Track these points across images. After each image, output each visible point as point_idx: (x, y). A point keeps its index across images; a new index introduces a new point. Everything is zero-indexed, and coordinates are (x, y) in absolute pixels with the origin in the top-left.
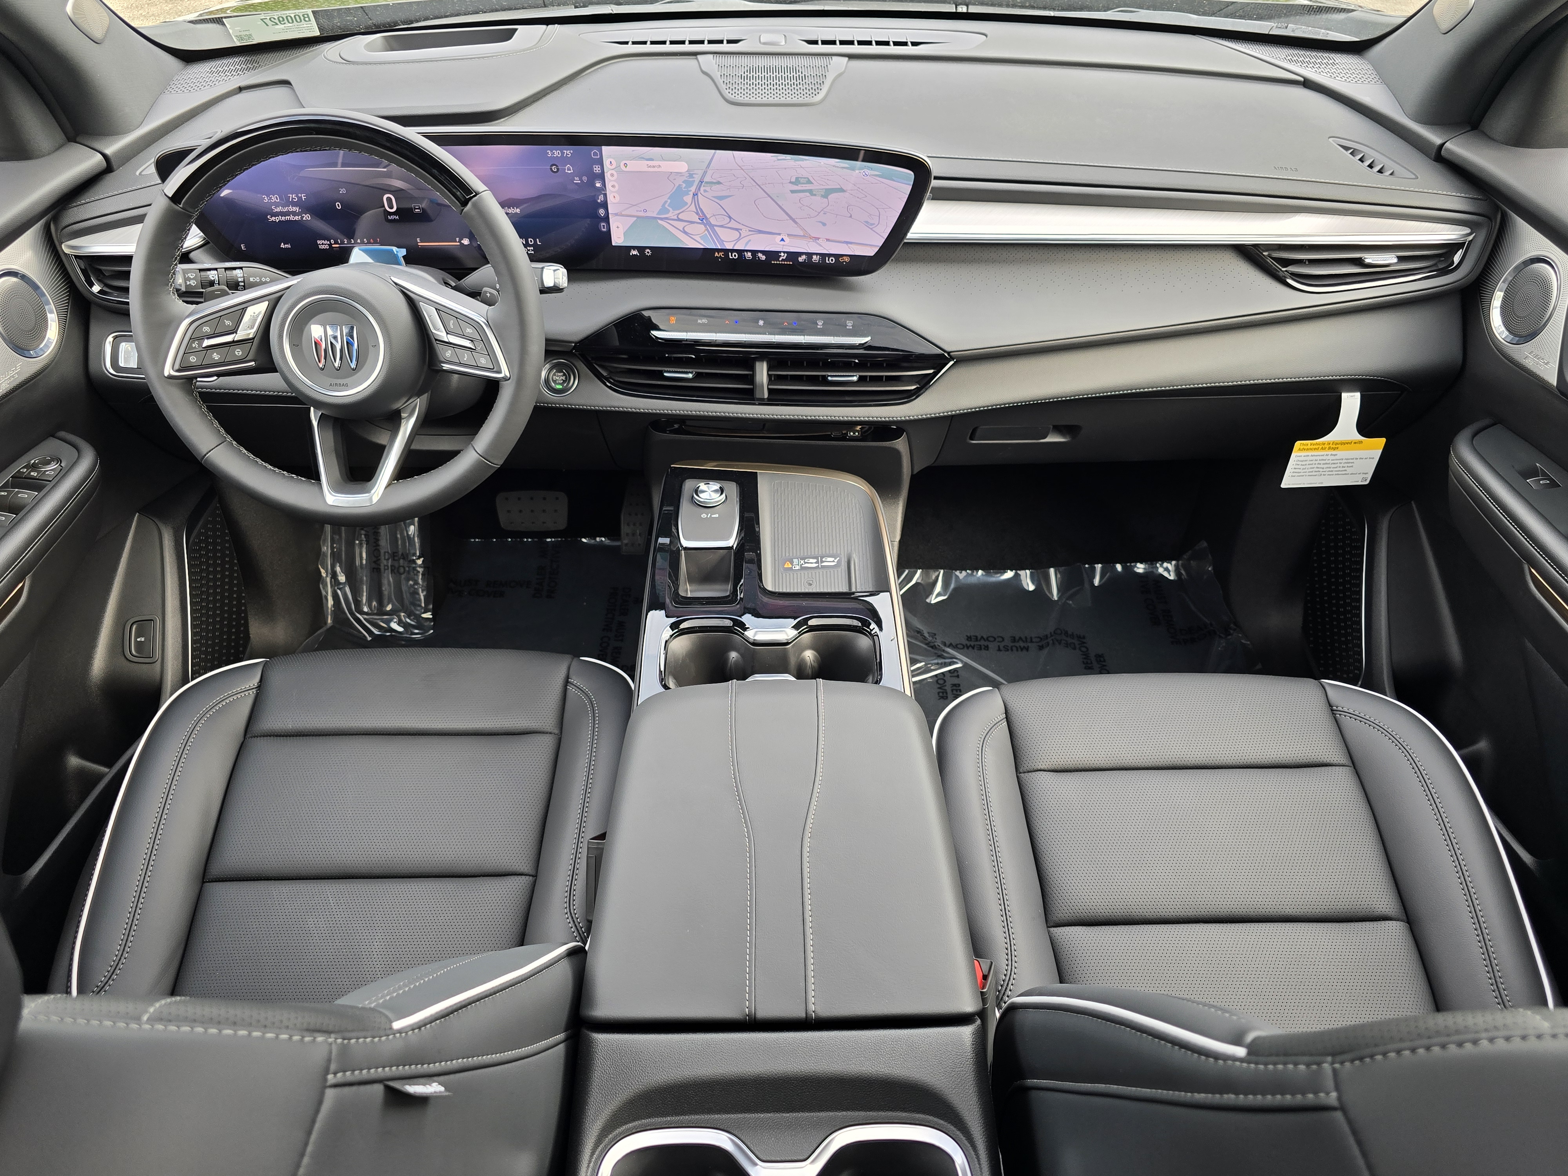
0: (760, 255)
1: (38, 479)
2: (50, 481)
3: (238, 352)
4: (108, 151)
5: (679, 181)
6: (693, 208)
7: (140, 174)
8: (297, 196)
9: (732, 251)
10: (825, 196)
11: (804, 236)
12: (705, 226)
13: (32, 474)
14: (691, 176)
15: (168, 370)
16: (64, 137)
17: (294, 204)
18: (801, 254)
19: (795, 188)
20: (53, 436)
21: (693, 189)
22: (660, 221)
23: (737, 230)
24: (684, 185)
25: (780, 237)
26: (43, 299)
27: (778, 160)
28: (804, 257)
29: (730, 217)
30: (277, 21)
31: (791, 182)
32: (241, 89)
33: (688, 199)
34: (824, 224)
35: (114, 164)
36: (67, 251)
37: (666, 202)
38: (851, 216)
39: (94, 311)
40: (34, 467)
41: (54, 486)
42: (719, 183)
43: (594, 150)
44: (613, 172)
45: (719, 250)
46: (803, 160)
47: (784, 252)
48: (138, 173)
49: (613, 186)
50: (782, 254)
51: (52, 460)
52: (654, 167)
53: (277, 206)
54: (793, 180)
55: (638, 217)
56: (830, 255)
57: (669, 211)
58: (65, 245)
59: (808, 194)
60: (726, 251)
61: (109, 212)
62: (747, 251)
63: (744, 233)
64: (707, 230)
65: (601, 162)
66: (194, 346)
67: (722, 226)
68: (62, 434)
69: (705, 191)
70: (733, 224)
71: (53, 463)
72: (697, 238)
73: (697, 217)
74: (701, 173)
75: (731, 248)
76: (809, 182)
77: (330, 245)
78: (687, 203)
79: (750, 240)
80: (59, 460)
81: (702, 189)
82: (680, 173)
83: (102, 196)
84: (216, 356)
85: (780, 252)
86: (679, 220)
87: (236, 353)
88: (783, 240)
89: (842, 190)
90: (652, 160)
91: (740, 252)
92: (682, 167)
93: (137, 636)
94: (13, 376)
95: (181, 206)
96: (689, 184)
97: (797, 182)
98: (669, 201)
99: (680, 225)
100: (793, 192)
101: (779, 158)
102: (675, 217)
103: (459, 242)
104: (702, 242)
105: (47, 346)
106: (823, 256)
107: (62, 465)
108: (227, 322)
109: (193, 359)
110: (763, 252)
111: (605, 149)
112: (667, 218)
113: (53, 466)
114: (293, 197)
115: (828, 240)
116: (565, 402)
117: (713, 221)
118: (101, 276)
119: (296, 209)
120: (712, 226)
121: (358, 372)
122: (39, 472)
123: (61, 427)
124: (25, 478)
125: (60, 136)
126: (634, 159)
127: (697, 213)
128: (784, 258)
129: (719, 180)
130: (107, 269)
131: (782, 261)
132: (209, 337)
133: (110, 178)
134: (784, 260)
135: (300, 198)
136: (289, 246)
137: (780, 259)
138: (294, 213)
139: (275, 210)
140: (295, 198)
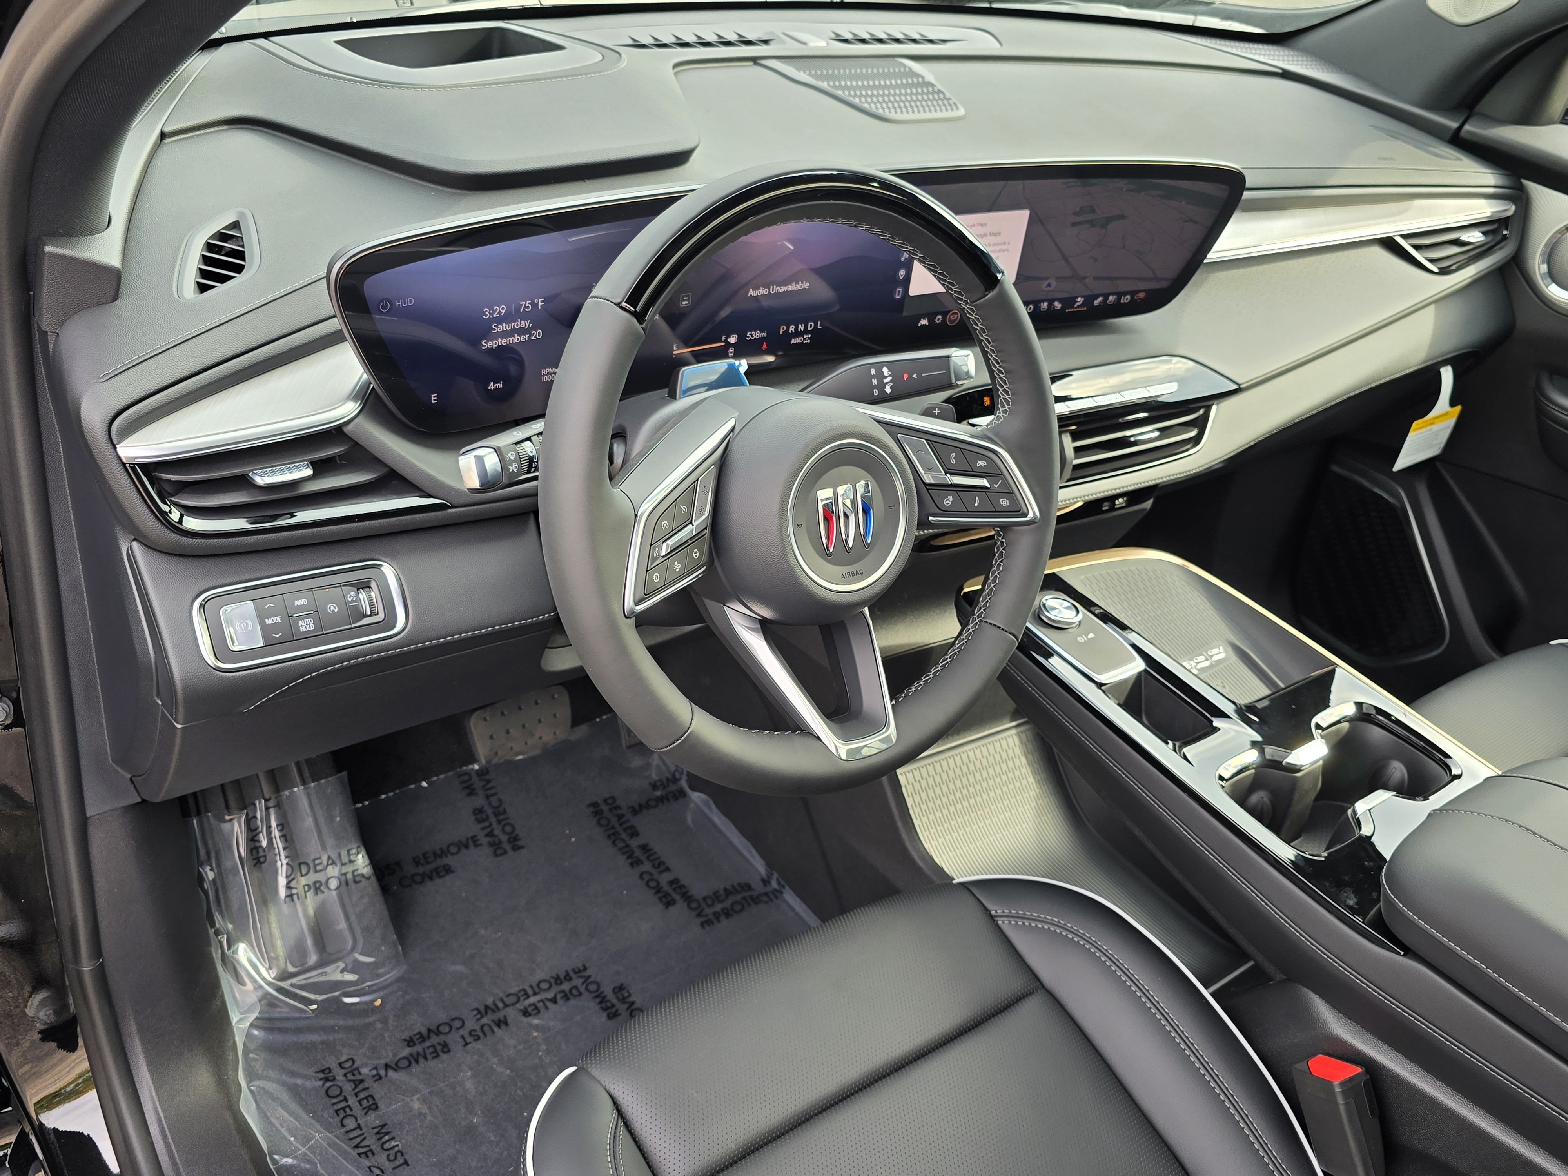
0: (1058, 303)
8: (532, 303)
10: (1104, 226)
17: (524, 316)
18: (1096, 296)
19: (1077, 219)
28: (1100, 299)
31: (1075, 214)
38: (1124, 247)
47: (1080, 297)
48: (177, 297)
50: (1079, 299)
53: (499, 321)
59: (1091, 225)
85: (1076, 297)
89: (1122, 217)
95: (644, 325)
100: (1073, 225)
103: (726, 340)
110: (1060, 300)
114: (526, 305)
119: (525, 324)
128: (1079, 304)
134: (1079, 306)
135: (534, 305)
136: (499, 385)
137: (1076, 306)
138: (521, 331)
139: (495, 330)
140: (528, 307)
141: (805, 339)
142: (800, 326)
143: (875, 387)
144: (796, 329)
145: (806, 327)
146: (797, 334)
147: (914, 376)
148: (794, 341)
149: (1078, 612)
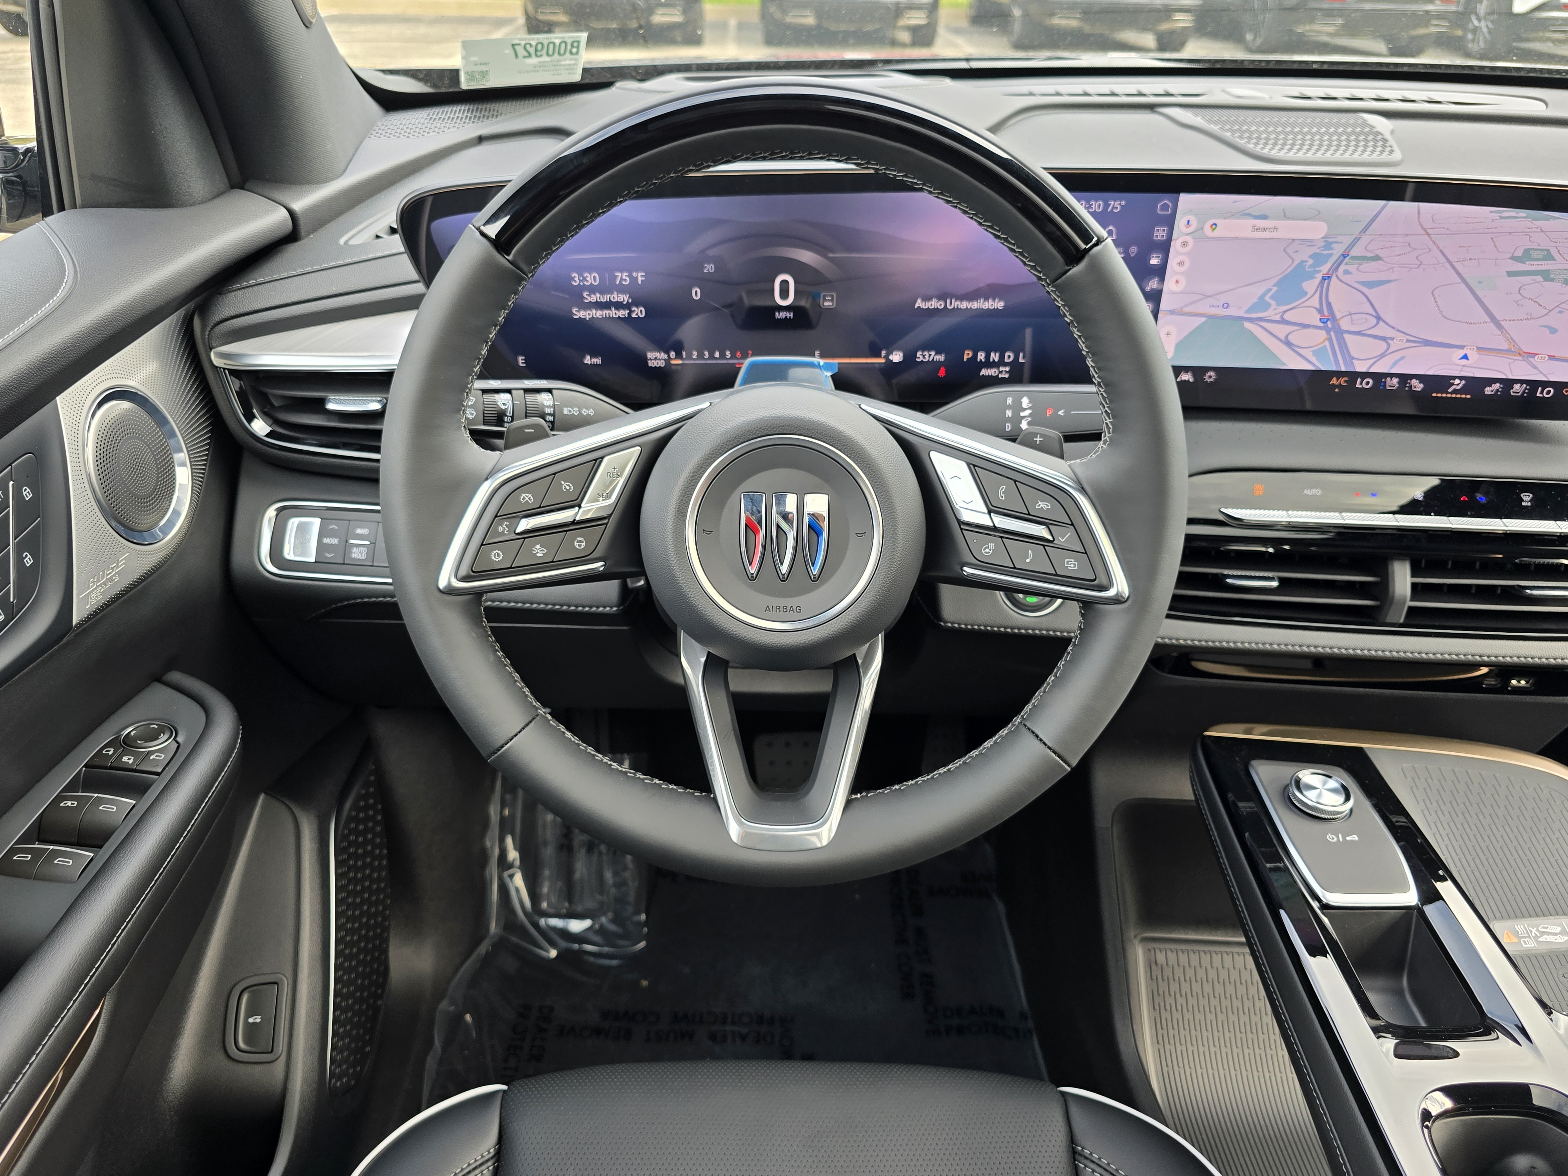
0: (1414, 382)
1: (136, 771)
2: (158, 774)
3: (580, 543)
4: (298, 206)
5: (1304, 255)
6: (1315, 301)
7: (346, 243)
8: (630, 276)
9: (1364, 375)
11: (1508, 351)
12: (1328, 332)
13: (125, 759)
14: (1328, 245)
15: (446, 578)
16: (226, 180)
17: (621, 289)
18: (1491, 381)
19: (1520, 267)
20: (160, 680)
21: (1325, 269)
22: (1247, 325)
23: (1384, 339)
24: (1311, 262)
25: (1462, 353)
26: (172, 442)
27: (1502, 218)
28: (1497, 386)
29: (1379, 318)
30: (532, 50)
31: (1513, 258)
32: (481, 139)
33: (1311, 286)
34: (1553, 331)
35: (303, 229)
36: (217, 362)
37: (1270, 290)
39: (248, 465)
40: (127, 744)
41: (166, 788)
42: (1377, 258)
43: (1165, 200)
44: (1189, 239)
45: (1339, 374)
46: (1548, 219)
47: (1461, 378)
48: (342, 241)
49: (1181, 264)
50: (1457, 381)
51: (161, 730)
52: (1264, 230)
53: (592, 290)
54: (1519, 253)
55: (1211, 317)
56: (1545, 384)
57: (1269, 305)
58: (217, 354)
59: (1539, 278)
60: (1353, 376)
61: (296, 299)
62: (1392, 375)
63: (1394, 345)
64: (1330, 340)
65: (1170, 222)
66: (500, 529)
67: (1359, 333)
68: (176, 676)
69: (1346, 272)
70: (1382, 330)
71: (163, 737)
72: (1308, 353)
73: (1318, 316)
74: (1349, 240)
75: (1364, 370)
76: (1549, 257)
77: (667, 361)
78: (1306, 293)
79: (1403, 358)
80: (173, 731)
81: (1342, 268)
82: (1310, 241)
83: (286, 275)
84: (539, 551)
85: (1454, 378)
86: (1283, 322)
87: (576, 544)
88: (1465, 357)
90: (1264, 217)
91: (1379, 377)
92: (1317, 230)
93: (249, 1014)
94: (111, 580)
95: (510, 258)
96: (1318, 259)
97: (1527, 256)
98: (1275, 289)
99: (1282, 330)
100: (1510, 274)
101: (1505, 214)
102: (1278, 318)
103: (886, 357)
104: (1313, 359)
105: (171, 524)
106: (1534, 385)
107: (179, 739)
108: (566, 486)
109: (497, 556)
110: (1420, 378)
111: (1185, 199)
112: (1261, 319)
113: (163, 742)
114: (622, 277)
115: (1551, 357)
116: (1044, 626)
117: (1345, 324)
118: (268, 406)
119: (624, 298)
120: (1340, 333)
121: (823, 583)
122: (136, 755)
123: (172, 664)
124: (111, 768)
125: (221, 180)
126: (1233, 215)
127: (1320, 311)
128: (1458, 388)
129: (1381, 253)
130: (277, 393)
131: (1451, 393)
132: (530, 514)
133: (293, 249)
134: (1455, 391)
135: (634, 280)
136: (598, 361)
137: (1450, 390)
138: (619, 306)
139: (587, 299)
140: (625, 280)
141: (1001, 372)
142: (992, 354)
143: (1009, 420)
144: (988, 357)
145: (1002, 357)
146: (988, 364)
147: (1061, 413)
148: (984, 372)
149: (1348, 799)
